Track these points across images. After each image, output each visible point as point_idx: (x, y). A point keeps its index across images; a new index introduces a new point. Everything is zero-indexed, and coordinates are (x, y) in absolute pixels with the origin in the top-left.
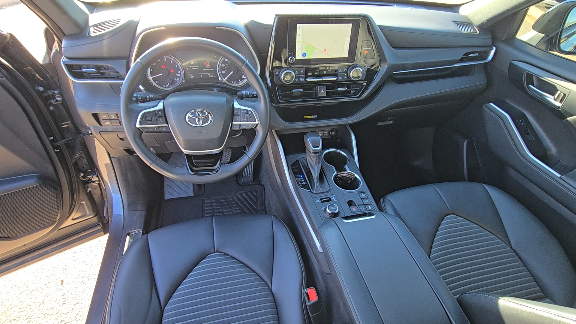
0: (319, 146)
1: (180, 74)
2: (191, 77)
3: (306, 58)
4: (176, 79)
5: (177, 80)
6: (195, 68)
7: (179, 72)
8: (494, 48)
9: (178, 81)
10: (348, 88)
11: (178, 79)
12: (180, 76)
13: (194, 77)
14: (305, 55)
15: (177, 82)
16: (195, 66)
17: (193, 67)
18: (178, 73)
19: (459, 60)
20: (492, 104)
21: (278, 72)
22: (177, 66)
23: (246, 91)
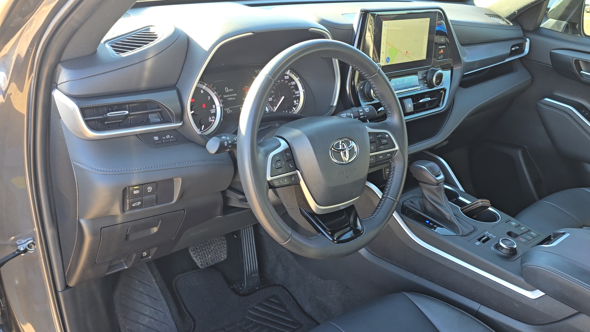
0: (439, 173)
1: (215, 110)
2: (228, 113)
3: (389, 63)
4: (210, 117)
5: (212, 119)
6: (231, 99)
7: (214, 106)
8: (528, 40)
9: (214, 120)
10: (431, 98)
11: (214, 117)
12: (215, 112)
13: (231, 111)
14: (388, 60)
15: (212, 121)
16: (231, 95)
17: (228, 97)
18: (213, 109)
19: (509, 55)
20: (547, 99)
21: (362, 86)
22: (209, 97)
23: (348, 114)
